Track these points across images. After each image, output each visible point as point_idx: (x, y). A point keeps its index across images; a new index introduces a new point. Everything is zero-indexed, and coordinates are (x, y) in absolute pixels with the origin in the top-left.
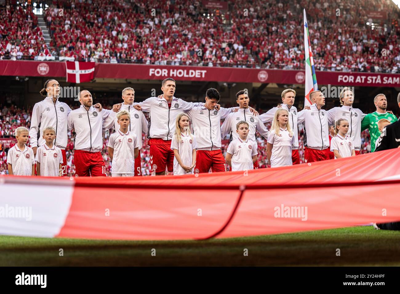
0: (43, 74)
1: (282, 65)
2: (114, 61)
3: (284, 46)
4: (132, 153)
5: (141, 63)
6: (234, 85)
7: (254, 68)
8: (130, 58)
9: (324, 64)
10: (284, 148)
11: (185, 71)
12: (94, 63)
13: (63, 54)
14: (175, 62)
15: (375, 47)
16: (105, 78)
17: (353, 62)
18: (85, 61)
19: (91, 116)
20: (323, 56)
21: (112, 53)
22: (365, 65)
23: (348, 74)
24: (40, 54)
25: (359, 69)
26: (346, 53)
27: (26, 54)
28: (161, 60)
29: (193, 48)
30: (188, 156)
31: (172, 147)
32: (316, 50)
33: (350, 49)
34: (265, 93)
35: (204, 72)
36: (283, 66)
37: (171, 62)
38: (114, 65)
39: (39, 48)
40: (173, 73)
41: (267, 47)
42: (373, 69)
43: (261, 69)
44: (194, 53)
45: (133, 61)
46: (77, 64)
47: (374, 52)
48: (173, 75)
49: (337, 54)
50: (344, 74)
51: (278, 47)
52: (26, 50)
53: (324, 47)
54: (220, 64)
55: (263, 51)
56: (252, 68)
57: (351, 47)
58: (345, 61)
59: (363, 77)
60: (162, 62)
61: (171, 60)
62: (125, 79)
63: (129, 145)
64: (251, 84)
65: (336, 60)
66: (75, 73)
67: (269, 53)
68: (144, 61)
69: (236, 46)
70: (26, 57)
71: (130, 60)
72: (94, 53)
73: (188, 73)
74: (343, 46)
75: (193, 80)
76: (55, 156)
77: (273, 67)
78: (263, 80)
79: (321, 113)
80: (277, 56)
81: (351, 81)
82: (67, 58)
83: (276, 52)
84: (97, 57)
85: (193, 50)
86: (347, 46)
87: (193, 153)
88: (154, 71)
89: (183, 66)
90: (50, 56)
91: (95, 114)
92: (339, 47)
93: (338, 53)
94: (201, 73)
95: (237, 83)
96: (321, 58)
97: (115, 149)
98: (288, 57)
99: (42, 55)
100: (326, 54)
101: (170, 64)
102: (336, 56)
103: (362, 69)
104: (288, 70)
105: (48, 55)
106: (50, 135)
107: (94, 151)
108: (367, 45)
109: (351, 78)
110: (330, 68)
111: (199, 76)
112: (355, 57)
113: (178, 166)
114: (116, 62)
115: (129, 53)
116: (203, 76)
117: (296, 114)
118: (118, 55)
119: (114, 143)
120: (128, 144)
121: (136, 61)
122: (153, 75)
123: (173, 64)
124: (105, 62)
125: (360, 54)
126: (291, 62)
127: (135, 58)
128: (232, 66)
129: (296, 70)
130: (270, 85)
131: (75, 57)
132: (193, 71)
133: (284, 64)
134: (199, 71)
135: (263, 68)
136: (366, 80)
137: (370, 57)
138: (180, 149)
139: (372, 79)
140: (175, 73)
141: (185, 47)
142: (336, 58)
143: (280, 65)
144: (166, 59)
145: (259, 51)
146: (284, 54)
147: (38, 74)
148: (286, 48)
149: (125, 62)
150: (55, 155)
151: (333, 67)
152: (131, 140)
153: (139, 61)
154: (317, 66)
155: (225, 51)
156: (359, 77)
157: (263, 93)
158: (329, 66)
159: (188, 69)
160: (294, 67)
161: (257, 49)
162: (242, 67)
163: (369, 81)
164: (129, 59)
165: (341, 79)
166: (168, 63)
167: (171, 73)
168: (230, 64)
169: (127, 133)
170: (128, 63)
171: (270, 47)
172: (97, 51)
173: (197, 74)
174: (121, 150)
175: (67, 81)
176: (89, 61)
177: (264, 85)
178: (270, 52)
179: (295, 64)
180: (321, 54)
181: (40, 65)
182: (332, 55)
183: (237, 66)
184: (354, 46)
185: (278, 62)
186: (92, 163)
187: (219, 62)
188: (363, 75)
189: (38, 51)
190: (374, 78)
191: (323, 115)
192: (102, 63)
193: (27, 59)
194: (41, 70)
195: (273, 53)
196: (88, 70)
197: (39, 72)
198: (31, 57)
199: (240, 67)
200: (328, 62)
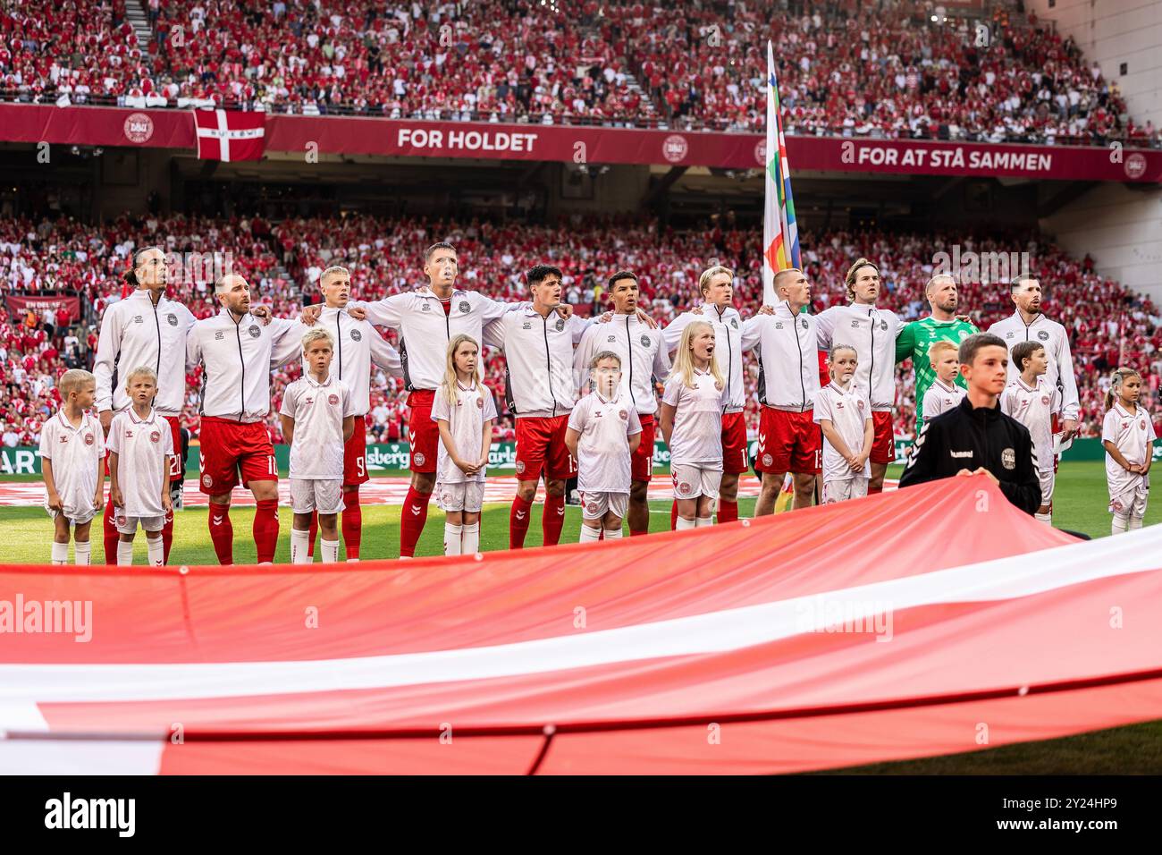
0: (139, 140)
1: (722, 120)
2: (311, 110)
3: (727, 74)
4: (337, 429)
5: (377, 115)
6: (605, 169)
7: (654, 130)
8: (351, 102)
9: (825, 119)
10: (702, 417)
11: (486, 136)
12: (263, 114)
13: (187, 92)
14: (461, 114)
15: (950, 77)
16: (289, 153)
17: (895, 114)
18: (241, 108)
19: (245, 337)
20: (823, 100)
21: (308, 90)
22: (926, 122)
23: (885, 145)
24: (131, 91)
25: (912, 133)
26: (879, 92)
27: (96, 92)
28: (427, 109)
29: (504, 78)
30: (470, 437)
31: (433, 415)
32: (806, 84)
33: (889, 81)
34: (681, 190)
35: (531, 138)
36: (726, 125)
37: (452, 112)
38: (313, 120)
39: (128, 77)
40: (456, 140)
41: (687, 78)
42: (943, 132)
43: (672, 131)
44: (507, 91)
45: (359, 109)
46: (222, 116)
47: (949, 89)
48: (456, 144)
49: (856, 93)
50: (873, 145)
51: (715, 77)
52: (97, 81)
53: (825, 77)
54: (570, 118)
55: (676, 87)
56: (649, 129)
57: (892, 78)
58: (875, 112)
59: (921, 153)
60: (430, 112)
61: (449, 107)
62: (338, 153)
63: (331, 413)
64: (648, 166)
65: (855, 111)
66: (217, 136)
67: (690, 90)
68: (384, 111)
69: (609, 74)
70: (97, 97)
71: (351, 108)
72: (264, 89)
73: (492, 141)
74: (873, 74)
75: (504, 157)
76: (153, 440)
77: (701, 128)
78: (675, 159)
79: (799, 323)
80: (710, 99)
81: (891, 162)
82: (198, 102)
83: (708, 90)
84: (271, 99)
85: (507, 83)
86: (883, 75)
87: (484, 429)
88: (410, 135)
89: (482, 122)
90: (153, 95)
91: (255, 332)
92: (863, 78)
93: (860, 92)
94: (525, 142)
95: (611, 165)
96: (818, 104)
97: (297, 420)
98: (738, 102)
99: (135, 94)
100: (832, 94)
101: (450, 118)
102: (853, 100)
103: (919, 132)
104: (736, 133)
105: (149, 94)
106: (143, 389)
107: (250, 421)
108: (929, 73)
109: (892, 154)
110: (840, 130)
111: (520, 149)
112: (901, 103)
113: (447, 460)
114: (317, 113)
115: (350, 89)
116: (530, 148)
117: (736, 327)
118: (322, 93)
119: (294, 406)
120: (328, 408)
121: (366, 111)
122: (408, 144)
123: (455, 118)
124: (290, 112)
125: (914, 96)
126: (745, 115)
127: (364, 103)
128: (600, 124)
129: (756, 133)
130: (693, 170)
131: (216, 99)
132: (505, 136)
133: (726, 120)
134: (520, 136)
135: (676, 130)
136: (927, 158)
137: (939, 103)
138: (452, 420)
139: (943, 157)
140: (460, 140)
141: (484, 75)
142: (854, 105)
143: (716, 120)
144: (440, 105)
145: (667, 87)
146: (726, 94)
147: (127, 139)
148: (732, 79)
149: (340, 114)
150: (155, 437)
151: (848, 127)
152: (336, 398)
153: (374, 109)
154: (808, 124)
155: (583, 87)
156: (909, 152)
157: (676, 187)
158: (838, 125)
159: (492, 131)
160: (751, 127)
161: (662, 81)
162: (624, 125)
163: (935, 161)
164: (347, 105)
165: (866, 156)
166: (444, 115)
167: (452, 139)
168: (594, 118)
169: (326, 383)
170: (346, 114)
171: (692, 78)
172: (272, 86)
173: (514, 142)
174: (311, 424)
175: (199, 157)
176: (251, 110)
177: (679, 170)
178: (693, 90)
179: (754, 120)
180: (818, 93)
181: (131, 118)
182: (845, 97)
183: (613, 125)
184: (900, 74)
185: (713, 115)
186: (244, 448)
187: (567, 113)
188: (921, 146)
189: (127, 83)
190: (948, 154)
191: (806, 327)
192: (282, 114)
193: (98, 103)
194: (132, 130)
195: (700, 91)
196: (250, 131)
197: (129, 136)
198: (111, 99)
199: (618, 126)
200: (834, 114)
